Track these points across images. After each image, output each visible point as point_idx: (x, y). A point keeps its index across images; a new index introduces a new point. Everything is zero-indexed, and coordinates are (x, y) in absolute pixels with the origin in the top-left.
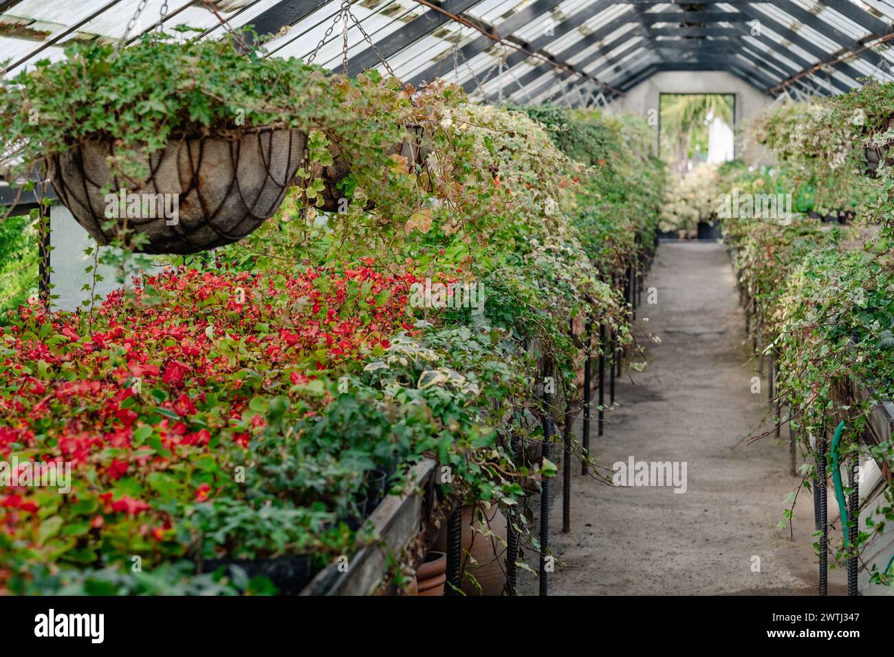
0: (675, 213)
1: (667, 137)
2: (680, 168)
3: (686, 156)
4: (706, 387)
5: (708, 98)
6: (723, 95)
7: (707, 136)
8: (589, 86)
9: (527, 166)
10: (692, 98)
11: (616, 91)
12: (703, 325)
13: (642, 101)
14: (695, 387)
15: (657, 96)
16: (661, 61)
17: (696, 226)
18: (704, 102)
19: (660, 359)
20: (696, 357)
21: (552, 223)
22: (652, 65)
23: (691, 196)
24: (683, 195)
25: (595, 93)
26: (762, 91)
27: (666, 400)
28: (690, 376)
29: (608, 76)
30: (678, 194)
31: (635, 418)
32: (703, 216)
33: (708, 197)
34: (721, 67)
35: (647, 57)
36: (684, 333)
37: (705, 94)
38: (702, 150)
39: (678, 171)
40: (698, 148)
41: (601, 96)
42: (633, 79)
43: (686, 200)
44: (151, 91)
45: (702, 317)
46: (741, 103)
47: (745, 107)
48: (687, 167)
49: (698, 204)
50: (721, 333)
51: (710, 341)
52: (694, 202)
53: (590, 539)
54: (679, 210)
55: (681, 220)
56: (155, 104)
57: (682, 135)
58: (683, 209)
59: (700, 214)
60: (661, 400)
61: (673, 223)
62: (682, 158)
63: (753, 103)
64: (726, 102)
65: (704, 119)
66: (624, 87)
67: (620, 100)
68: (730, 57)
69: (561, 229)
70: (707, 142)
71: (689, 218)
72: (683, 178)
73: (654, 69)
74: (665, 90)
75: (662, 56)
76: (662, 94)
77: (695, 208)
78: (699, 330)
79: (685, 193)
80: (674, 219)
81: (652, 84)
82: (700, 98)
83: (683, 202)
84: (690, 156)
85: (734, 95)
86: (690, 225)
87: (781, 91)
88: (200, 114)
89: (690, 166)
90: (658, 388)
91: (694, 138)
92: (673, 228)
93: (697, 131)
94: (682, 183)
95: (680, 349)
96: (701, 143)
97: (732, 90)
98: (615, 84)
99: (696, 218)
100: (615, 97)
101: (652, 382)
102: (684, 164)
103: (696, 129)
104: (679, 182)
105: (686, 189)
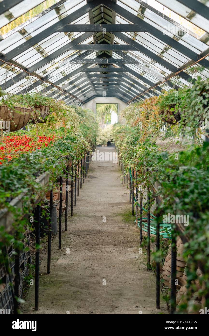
0: (101, 139)
1: (98, 117)
2: (102, 126)
3: (104, 123)
4: (109, 176)
5: (111, 104)
6: (115, 104)
7: (111, 117)
8: (77, 101)
9: (71, 117)
10: (106, 105)
11: (84, 103)
12: (108, 165)
13: (91, 105)
14: (106, 176)
15: (95, 104)
16: (97, 94)
17: (107, 144)
18: (110, 106)
19: (97, 171)
20: (106, 171)
21: (76, 129)
22: (94, 95)
23: (106, 134)
24: (103, 134)
25: (79, 103)
26: (126, 103)
27: (99, 178)
28: (105, 174)
29: (82, 98)
30: (102, 134)
31: (92, 181)
32: (109, 141)
33: (110, 135)
34: (114, 96)
35: (93, 93)
36: (103, 166)
37: (110, 104)
38: (109, 121)
39: (101, 127)
40: (108, 120)
41: (80, 104)
42: (89, 99)
43: (104, 135)
44: (31, 101)
45: (108, 163)
46: (120, 107)
47: (121, 108)
48: (104, 126)
49: (107, 137)
50: (113, 166)
51: (110, 168)
52: (106, 136)
53: (83, 197)
54: (102, 138)
55: (103, 141)
56: (32, 103)
57: (102, 116)
58: (103, 138)
59: (108, 140)
60: (97, 178)
61: (100, 142)
62: (103, 123)
63: (123, 106)
64: (116, 106)
65: (109, 111)
66: (86, 102)
67: (85, 105)
68: (116, 93)
69: (78, 130)
70: (111, 118)
71: (105, 141)
72: (103, 129)
73: (95, 96)
74: (98, 102)
75: (97, 93)
76: (97, 103)
77: (107, 138)
78: (107, 166)
79: (104, 133)
80: (100, 141)
81: (94, 100)
82: (109, 105)
83: (103, 136)
84: (105, 123)
85: (118, 104)
86: (105, 143)
87: (130, 103)
88: (38, 104)
89: (105, 126)
90: (97, 176)
91: (106, 117)
92: (100, 144)
93: (107, 115)
94: (103, 130)
95: (102, 170)
96: (108, 119)
97: (117, 103)
98: (84, 100)
99: (107, 141)
100: (84, 104)
101: (95, 175)
102: (103, 124)
103: (107, 114)
104: (102, 130)
105: (104, 132)
